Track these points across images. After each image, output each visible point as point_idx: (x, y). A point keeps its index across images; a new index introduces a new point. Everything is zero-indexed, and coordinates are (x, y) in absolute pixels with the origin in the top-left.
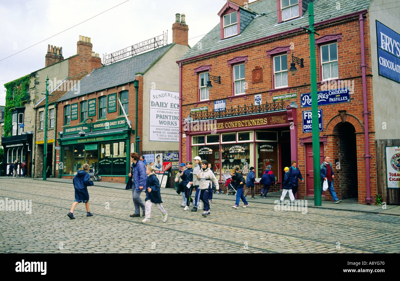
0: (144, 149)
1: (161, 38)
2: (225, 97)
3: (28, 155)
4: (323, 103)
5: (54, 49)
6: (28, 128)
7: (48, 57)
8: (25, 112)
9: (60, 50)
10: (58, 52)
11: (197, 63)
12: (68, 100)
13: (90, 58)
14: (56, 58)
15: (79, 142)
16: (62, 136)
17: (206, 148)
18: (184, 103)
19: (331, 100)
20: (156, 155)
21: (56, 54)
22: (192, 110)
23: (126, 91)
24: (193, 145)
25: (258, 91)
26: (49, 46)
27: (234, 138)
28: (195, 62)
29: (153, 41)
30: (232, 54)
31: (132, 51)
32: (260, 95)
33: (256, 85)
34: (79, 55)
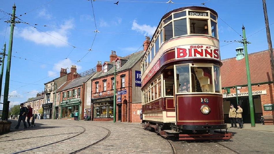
2: (102, 91)
3: (51, 111)
4: (121, 94)
5: (63, 70)
6: (51, 101)
7: (61, 73)
8: (51, 94)
9: (66, 70)
12: (64, 91)
13: (73, 75)
14: (64, 73)
15: (66, 106)
16: (61, 103)
17: (97, 107)
18: (92, 93)
19: (123, 93)
22: (94, 95)
23: (80, 88)
26: (61, 68)
27: (103, 104)
28: (95, 80)
29: (92, 70)
30: (103, 78)
31: (86, 73)
32: (109, 91)
33: (108, 88)
34: (71, 73)
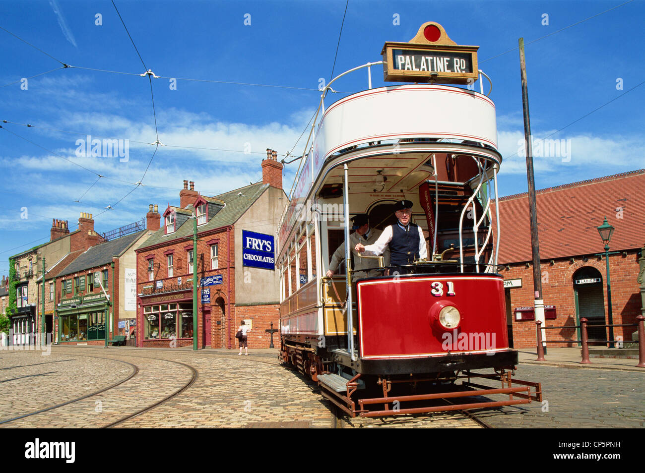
0: (120, 317)
1: (141, 223)
2: (162, 278)
3: (32, 324)
4: (210, 284)
5: (59, 223)
6: (32, 301)
8: (29, 285)
9: (66, 223)
10: (63, 225)
11: (147, 252)
12: (64, 276)
13: (86, 237)
14: (61, 231)
16: (59, 307)
17: (152, 316)
18: (139, 282)
19: (214, 282)
20: (126, 322)
21: (62, 227)
22: (144, 287)
23: (107, 270)
24: (145, 313)
25: (180, 275)
26: (54, 220)
27: (167, 308)
28: (145, 251)
29: (134, 225)
30: (167, 247)
31: (120, 232)
32: (181, 278)
33: (179, 271)
34: (80, 231)
